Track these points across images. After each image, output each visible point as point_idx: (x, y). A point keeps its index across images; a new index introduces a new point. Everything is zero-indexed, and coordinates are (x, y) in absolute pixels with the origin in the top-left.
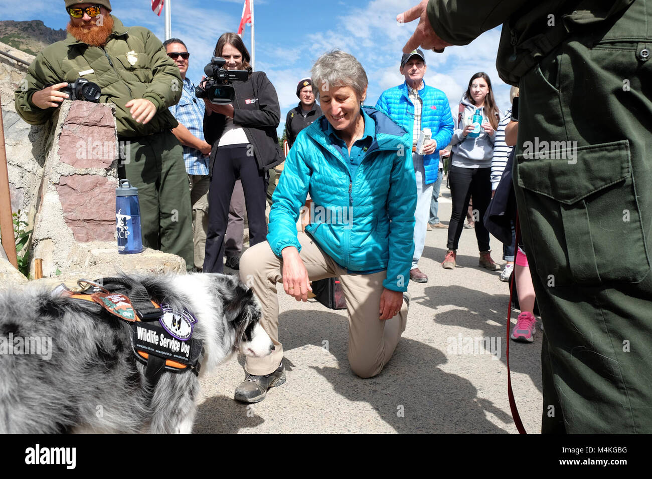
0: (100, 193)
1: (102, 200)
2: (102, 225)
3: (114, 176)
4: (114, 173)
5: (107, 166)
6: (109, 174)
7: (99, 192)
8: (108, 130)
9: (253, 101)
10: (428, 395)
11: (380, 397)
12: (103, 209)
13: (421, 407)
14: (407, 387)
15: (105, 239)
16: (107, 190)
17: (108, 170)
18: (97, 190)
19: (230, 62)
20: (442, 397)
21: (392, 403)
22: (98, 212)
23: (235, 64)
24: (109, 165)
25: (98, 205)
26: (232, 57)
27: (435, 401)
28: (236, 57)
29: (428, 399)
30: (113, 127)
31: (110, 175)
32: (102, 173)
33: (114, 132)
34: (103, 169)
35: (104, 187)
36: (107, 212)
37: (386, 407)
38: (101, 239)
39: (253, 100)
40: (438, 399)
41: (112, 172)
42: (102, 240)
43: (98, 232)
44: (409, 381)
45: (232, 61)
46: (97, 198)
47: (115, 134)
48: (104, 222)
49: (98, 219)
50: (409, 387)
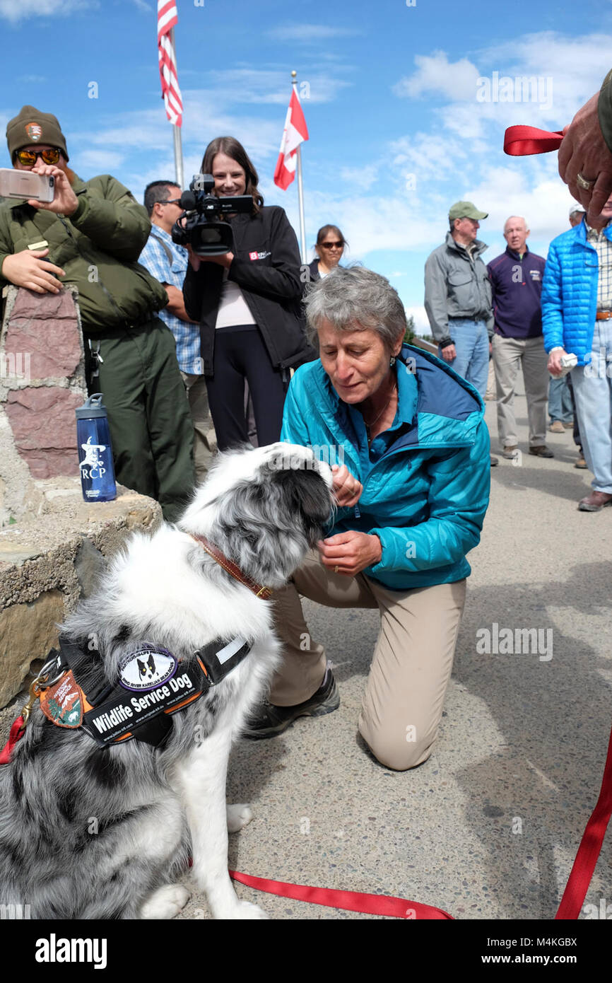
0: (62, 410)
1: (64, 421)
2: (67, 455)
3: (80, 386)
4: (79, 381)
5: (68, 373)
6: (72, 383)
7: (60, 409)
8: (68, 323)
9: (262, 256)
10: (524, 693)
11: (450, 695)
12: (67, 433)
13: (511, 712)
14: (494, 681)
15: (70, 474)
16: (70, 407)
17: (70, 378)
18: (58, 407)
19: (225, 185)
20: (546, 697)
21: (468, 704)
22: (60, 438)
23: (235, 188)
24: (72, 372)
25: (60, 427)
26: (229, 176)
27: (533, 703)
28: (235, 175)
29: (523, 700)
30: (76, 318)
31: (74, 386)
32: (63, 383)
33: (76, 325)
34: (63, 378)
35: (67, 403)
36: (72, 436)
37: (459, 711)
38: (66, 474)
39: (262, 254)
40: (540, 699)
41: (77, 381)
42: (68, 476)
43: (62, 464)
44: (498, 671)
45: (229, 182)
46: (58, 417)
47: (78, 328)
48: (68, 451)
49: (60, 447)
50: (497, 680)
